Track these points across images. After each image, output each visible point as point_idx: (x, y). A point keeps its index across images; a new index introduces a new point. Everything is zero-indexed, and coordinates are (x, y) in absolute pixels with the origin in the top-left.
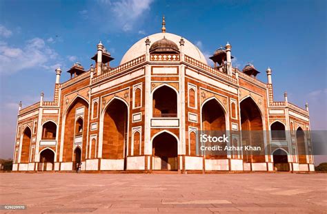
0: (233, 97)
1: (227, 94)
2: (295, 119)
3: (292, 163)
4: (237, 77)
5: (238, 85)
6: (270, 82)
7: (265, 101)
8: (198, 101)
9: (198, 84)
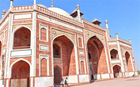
0: (79, 34)
1: (74, 32)
2: (123, 47)
3: (124, 72)
4: (82, 23)
5: (83, 27)
6: (107, 27)
7: (105, 38)
8: (49, 36)
9: (49, 25)
